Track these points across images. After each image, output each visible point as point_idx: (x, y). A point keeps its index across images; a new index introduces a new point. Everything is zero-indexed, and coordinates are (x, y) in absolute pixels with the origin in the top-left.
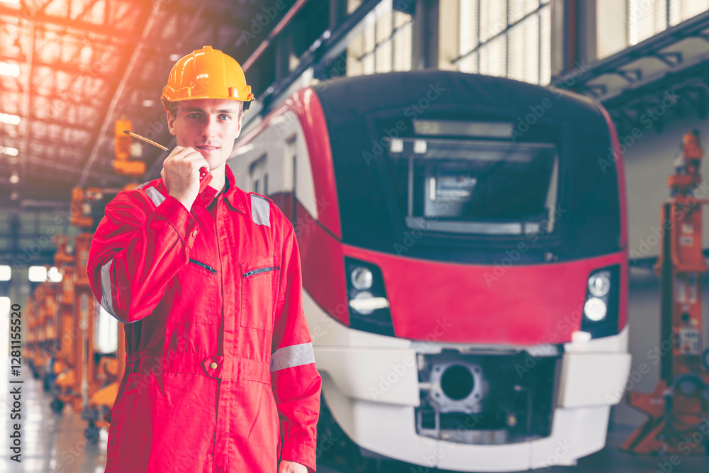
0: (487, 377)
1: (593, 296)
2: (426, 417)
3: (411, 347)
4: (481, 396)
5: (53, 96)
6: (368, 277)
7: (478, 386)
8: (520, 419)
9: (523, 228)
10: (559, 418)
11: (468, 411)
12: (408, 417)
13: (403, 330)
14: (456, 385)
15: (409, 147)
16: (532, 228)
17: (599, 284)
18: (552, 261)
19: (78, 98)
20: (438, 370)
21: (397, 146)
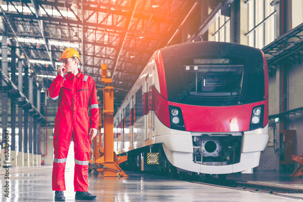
0: (221, 144)
1: (254, 115)
2: (197, 157)
3: (191, 134)
4: (219, 151)
5: (94, 56)
6: (177, 112)
7: (218, 148)
8: (231, 157)
9: (231, 94)
10: (242, 156)
11: (214, 156)
12: (191, 157)
13: (188, 129)
14: (210, 147)
15: (192, 68)
16: (235, 94)
17: (258, 112)
18: (240, 104)
19: (104, 56)
20: (204, 143)
21: (188, 68)
